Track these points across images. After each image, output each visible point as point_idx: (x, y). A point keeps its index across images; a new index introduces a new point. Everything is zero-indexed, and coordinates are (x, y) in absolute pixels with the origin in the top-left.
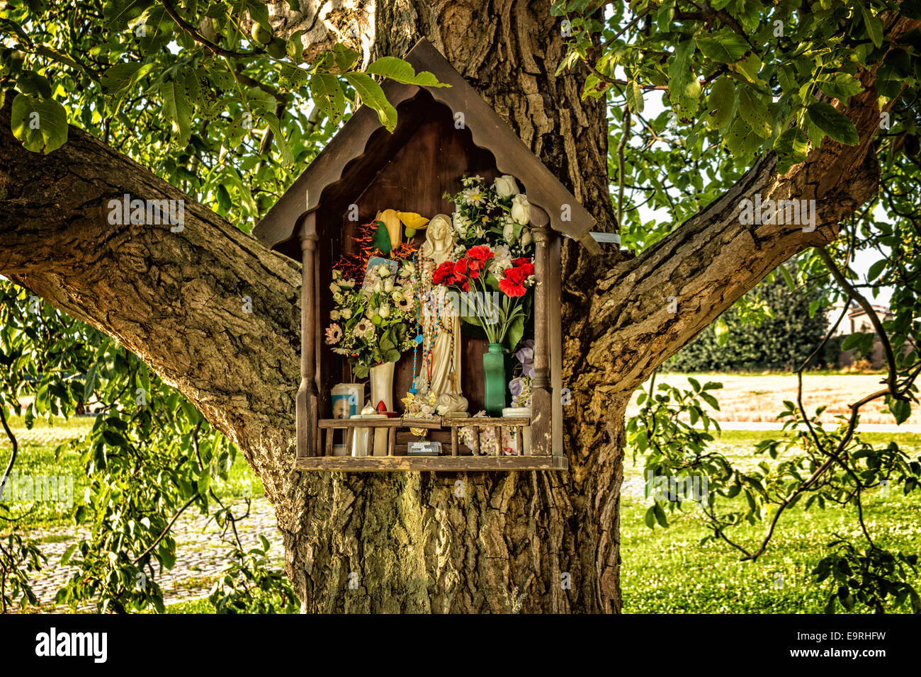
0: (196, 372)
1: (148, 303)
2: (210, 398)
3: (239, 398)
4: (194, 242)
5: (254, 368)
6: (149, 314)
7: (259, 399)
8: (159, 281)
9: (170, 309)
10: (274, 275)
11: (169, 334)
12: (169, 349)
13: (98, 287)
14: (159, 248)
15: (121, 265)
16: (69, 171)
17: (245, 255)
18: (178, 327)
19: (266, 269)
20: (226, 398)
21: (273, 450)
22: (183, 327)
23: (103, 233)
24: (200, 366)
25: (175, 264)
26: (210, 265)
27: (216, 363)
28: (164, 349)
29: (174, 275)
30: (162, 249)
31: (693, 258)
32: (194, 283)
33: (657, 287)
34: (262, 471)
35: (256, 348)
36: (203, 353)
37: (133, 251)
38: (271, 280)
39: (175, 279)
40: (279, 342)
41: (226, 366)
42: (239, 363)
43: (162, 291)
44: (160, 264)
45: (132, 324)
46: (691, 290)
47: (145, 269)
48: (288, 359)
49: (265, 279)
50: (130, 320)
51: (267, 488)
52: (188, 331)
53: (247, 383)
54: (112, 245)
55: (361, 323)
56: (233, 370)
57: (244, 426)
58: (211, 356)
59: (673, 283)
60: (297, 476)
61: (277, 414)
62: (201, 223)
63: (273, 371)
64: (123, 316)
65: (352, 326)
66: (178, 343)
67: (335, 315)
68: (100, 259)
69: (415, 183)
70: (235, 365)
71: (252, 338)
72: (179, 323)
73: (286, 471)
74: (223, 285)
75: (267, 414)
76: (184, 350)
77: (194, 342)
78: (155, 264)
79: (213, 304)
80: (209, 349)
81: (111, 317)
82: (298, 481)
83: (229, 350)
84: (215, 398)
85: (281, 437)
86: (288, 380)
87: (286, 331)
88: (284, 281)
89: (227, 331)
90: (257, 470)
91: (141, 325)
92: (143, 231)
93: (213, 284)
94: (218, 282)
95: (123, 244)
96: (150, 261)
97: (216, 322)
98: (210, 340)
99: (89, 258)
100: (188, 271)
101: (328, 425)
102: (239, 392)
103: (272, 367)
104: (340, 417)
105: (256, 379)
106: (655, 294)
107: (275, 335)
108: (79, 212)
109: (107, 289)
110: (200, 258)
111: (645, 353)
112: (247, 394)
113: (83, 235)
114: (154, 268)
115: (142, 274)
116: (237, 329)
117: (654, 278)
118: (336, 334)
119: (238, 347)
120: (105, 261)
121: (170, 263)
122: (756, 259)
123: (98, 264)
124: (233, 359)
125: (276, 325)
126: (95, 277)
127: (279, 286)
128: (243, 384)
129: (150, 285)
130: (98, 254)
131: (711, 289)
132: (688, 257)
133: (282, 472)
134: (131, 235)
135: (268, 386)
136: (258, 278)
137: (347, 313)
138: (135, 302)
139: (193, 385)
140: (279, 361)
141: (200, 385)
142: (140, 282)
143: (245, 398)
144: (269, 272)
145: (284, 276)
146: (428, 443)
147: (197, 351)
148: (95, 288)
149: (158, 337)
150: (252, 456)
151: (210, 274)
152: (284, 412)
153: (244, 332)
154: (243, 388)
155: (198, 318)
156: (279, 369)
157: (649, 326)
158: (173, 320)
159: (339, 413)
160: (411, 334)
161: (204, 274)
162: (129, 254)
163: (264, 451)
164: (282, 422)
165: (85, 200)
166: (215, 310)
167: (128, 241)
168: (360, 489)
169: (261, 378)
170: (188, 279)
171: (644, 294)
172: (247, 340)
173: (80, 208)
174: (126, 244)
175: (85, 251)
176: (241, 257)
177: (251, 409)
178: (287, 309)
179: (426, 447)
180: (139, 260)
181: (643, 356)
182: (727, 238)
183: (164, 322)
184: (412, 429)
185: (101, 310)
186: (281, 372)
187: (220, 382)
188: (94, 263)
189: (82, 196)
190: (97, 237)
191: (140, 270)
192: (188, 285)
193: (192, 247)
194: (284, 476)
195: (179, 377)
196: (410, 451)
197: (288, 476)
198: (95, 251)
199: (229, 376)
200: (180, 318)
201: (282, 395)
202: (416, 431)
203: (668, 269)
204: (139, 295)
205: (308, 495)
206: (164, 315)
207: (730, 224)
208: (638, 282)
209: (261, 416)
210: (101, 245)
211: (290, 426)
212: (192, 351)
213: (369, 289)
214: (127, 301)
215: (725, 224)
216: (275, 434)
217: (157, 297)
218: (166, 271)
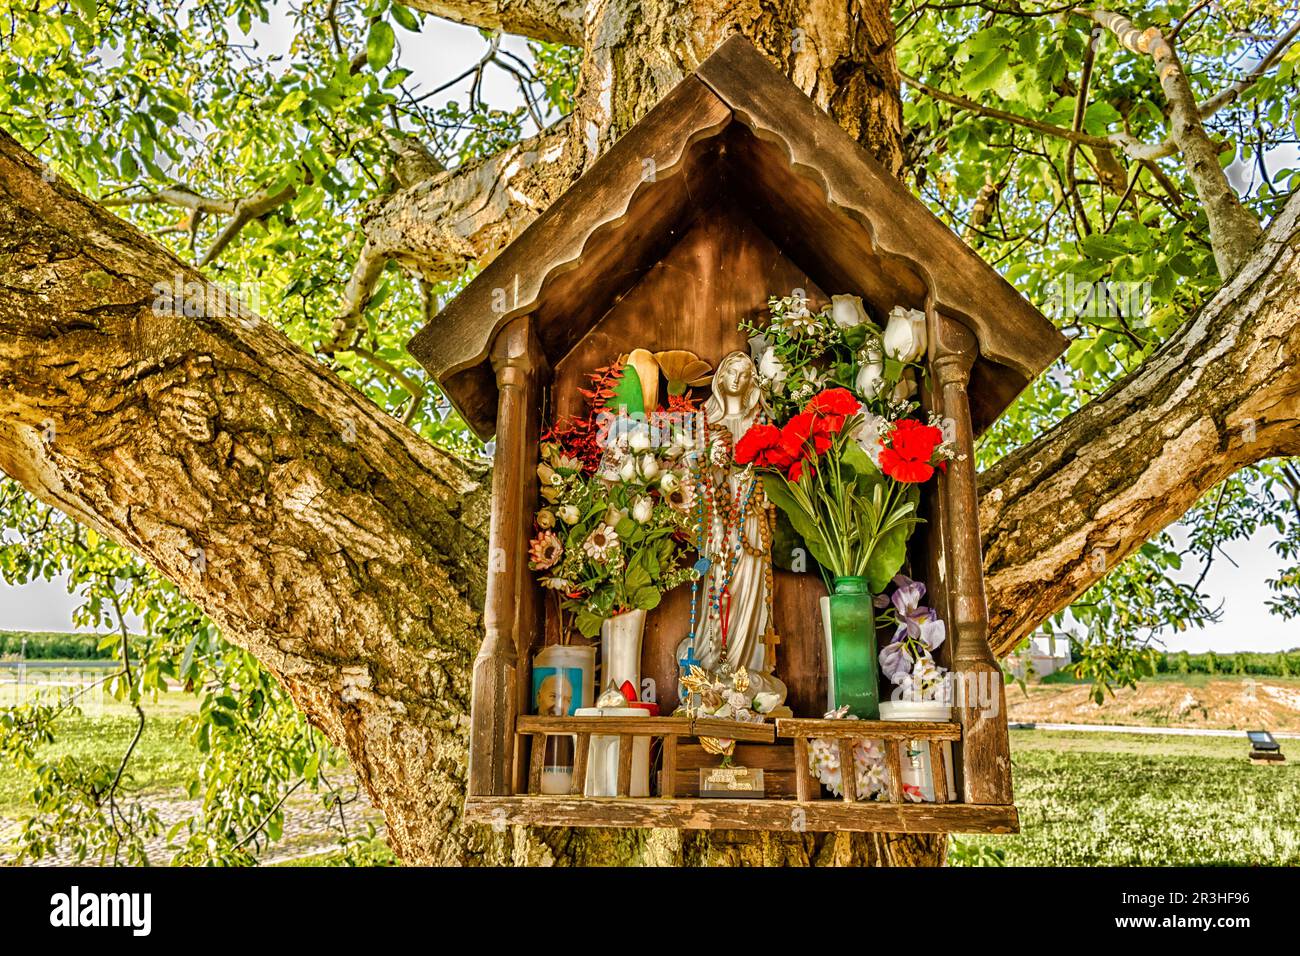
0: (283, 621)
1: (206, 495)
2: (305, 668)
3: (356, 670)
4: (299, 401)
5: (386, 619)
6: (205, 513)
7: (390, 673)
8: (231, 459)
9: (246, 510)
10: (429, 472)
11: (239, 551)
12: (236, 579)
13: (114, 458)
14: (237, 402)
15: (163, 425)
16: (81, 251)
17: (385, 437)
18: (257, 541)
19: (416, 462)
20: (332, 670)
21: (408, 765)
22: (265, 541)
23: (133, 364)
24: (291, 613)
25: (263, 432)
26: (325, 442)
27: (319, 607)
28: (228, 579)
29: (258, 450)
30: (242, 406)
31: (1112, 462)
32: (293, 467)
33: (1049, 508)
34: (385, 801)
35: (392, 584)
36: (297, 589)
37: (188, 403)
38: (422, 478)
39: (260, 458)
40: (431, 575)
41: (336, 613)
42: (360, 608)
43: (234, 476)
44: (237, 431)
45: (172, 531)
46: (1112, 513)
47: (207, 436)
48: (446, 606)
49: (414, 476)
50: (169, 523)
51: (392, 832)
52: (274, 549)
53: (372, 644)
54: (148, 387)
55: (598, 532)
56: (349, 620)
57: (360, 720)
58: (313, 595)
59: (1078, 501)
60: (449, 815)
61: (420, 701)
62: (316, 379)
63: (419, 626)
64: (158, 515)
65: (580, 538)
66: (254, 568)
67: (546, 519)
68: (122, 407)
69: (679, 318)
70: (353, 612)
71: (387, 566)
72: (259, 533)
73: (430, 805)
74: (343, 475)
75: (403, 699)
76: (264, 583)
77: (283, 568)
78: (225, 430)
79: (323, 504)
80: (311, 582)
81: (134, 517)
82: (451, 823)
83: (344, 585)
84: (312, 669)
85: (425, 742)
86: (443, 642)
87: (445, 558)
88: (444, 483)
89: (344, 551)
90: (377, 799)
91: (189, 533)
92: (211, 371)
93: (327, 472)
94: (335, 469)
95: (169, 389)
96: (217, 424)
97: (326, 536)
98: (312, 567)
99: (98, 402)
100: (284, 445)
101: (537, 727)
102: (356, 660)
103: (417, 619)
104: (551, 711)
105: (387, 637)
106: (1045, 519)
107: (425, 563)
108: (89, 319)
109: (130, 464)
110: (307, 428)
111: (1028, 614)
112: (370, 664)
113: (89, 360)
114: (224, 436)
115: (201, 444)
116: (362, 550)
117: (1042, 495)
118: (549, 551)
119: (360, 580)
120: (132, 412)
121: (253, 429)
122: (1212, 466)
123: (117, 417)
124: (349, 600)
125: (429, 547)
126: (107, 440)
127: (435, 489)
128: (365, 647)
129: (214, 465)
130: (119, 398)
131: (1138, 513)
132: (1104, 461)
133: (421, 807)
134: (187, 375)
135: (409, 652)
136: (402, 473)
137: (571, 514)
138: (182, 491)
139: (277, 645)
140: (430, 607)
141: (288, 644)
142: (196, 458)
143: (365, 671)
144: (420, 466)
145: (444, 476)
146: (743, 772)
147: (287, 584)
148: (108, 462)
149: (220, 555)
150: (369, 775)
151: (321, 454)
152: (433, 697)
153: (374, 555)
154: (364, 653)
155: (295, 527)
156: (429, 622)
157: (1039, 569)
158: (248, 527)
159: (549, 703)
160: (680, 560)
161: (311, 452)
162: (180, 408)
163: (391, 766)
164: (429, 715)
165: (105, 301)
166: (326, 516)
167: (180, 385)
168: (564, 843)
169: (397, 636)
170: (283, 459)
171: (1026, 519)
172: (377, 570)
173: (92, 312)
174: (176, 390)
175: (91, 388)
176: (377, 438)
177: (376, 691)
178: (446, 525)
179: (738, 779)
180: (198, 419)
181: (1023, 620)
182: (1169, 431)
183: (232, 530)
184: (704, 740)
185: (117, 504)
186: (432, 628)
187: (324, 641)
188: (109, 413)
189: (99, 295)
190: (120, 369)
191: (197, 438)
192: (282, 468)
193: (294, 408)
194: (426, 813)
195: (250, 629)
196: (705, 787)
197: (434, 813)
198: (113, 393)
199: (341, 632)
200: (263, 527)
201: (431, 666)
202: (715, 745)
203: (1068, 480)
204: (191, 480)
205: (467, 851)
206: (233, 518)
207: (1175, 408)
208: (1010, 502)
209: (392, 704)
210: (126, 383)
211: (441, 724)
212: (278, 585)
213: (611, 475)
214: (167, 489)
215: (1166, 407)
216: (412, 734)
217: (224, 487)
218: (246, 443)
